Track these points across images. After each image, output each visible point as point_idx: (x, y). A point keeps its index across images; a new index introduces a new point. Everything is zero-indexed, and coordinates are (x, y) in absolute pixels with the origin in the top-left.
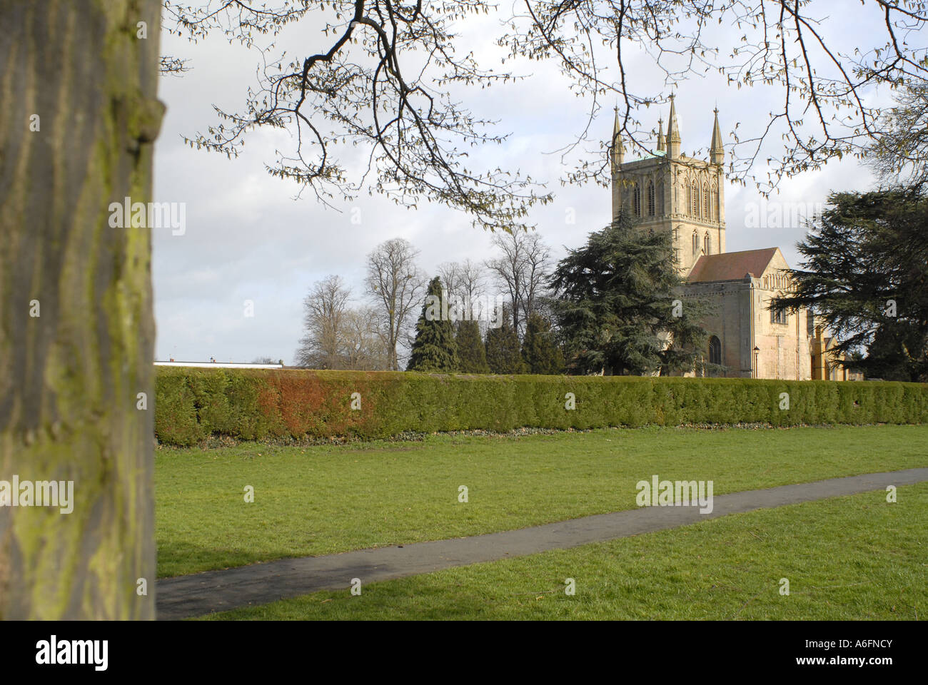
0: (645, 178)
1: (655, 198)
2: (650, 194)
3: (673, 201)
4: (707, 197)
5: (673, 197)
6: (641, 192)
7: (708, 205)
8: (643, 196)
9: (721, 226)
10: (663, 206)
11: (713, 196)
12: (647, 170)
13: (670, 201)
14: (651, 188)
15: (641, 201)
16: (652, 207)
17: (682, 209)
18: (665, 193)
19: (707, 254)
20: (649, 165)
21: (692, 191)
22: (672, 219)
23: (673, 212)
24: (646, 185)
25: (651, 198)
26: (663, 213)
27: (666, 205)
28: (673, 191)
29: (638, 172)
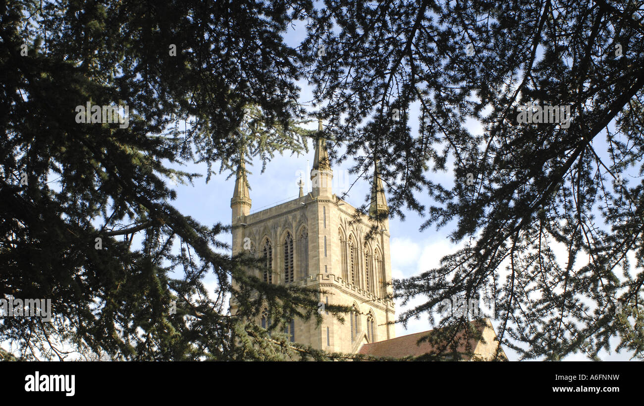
0: (279, 230)
1: (294, 256)
2: (287, 253)
3: (322, 256)
4: (369, 264)
5: (322, 250)
6: (273, 251)
7: (370, 274)
8: (276, 256)
9: (390, 307)
10: (307, 266)
11: (376, 264)
12: (283, 219)
13: (318, 255)
14: (288, 245)
15: (273, 263)
16: (289, 270)
17: (336, 269)
18: (310, 246)
19: (371, 342)
20: (285, 210)
21: (349, 251)
22: (321, 281)
23: (322, 271)
24: (281, 239)
25: (288, 257)
26: (307, 275)
27: (311, 262)
28: (321, 241)
29: (270, 223)
